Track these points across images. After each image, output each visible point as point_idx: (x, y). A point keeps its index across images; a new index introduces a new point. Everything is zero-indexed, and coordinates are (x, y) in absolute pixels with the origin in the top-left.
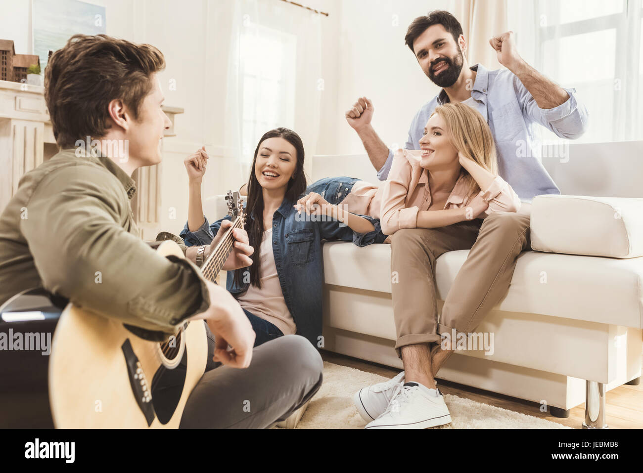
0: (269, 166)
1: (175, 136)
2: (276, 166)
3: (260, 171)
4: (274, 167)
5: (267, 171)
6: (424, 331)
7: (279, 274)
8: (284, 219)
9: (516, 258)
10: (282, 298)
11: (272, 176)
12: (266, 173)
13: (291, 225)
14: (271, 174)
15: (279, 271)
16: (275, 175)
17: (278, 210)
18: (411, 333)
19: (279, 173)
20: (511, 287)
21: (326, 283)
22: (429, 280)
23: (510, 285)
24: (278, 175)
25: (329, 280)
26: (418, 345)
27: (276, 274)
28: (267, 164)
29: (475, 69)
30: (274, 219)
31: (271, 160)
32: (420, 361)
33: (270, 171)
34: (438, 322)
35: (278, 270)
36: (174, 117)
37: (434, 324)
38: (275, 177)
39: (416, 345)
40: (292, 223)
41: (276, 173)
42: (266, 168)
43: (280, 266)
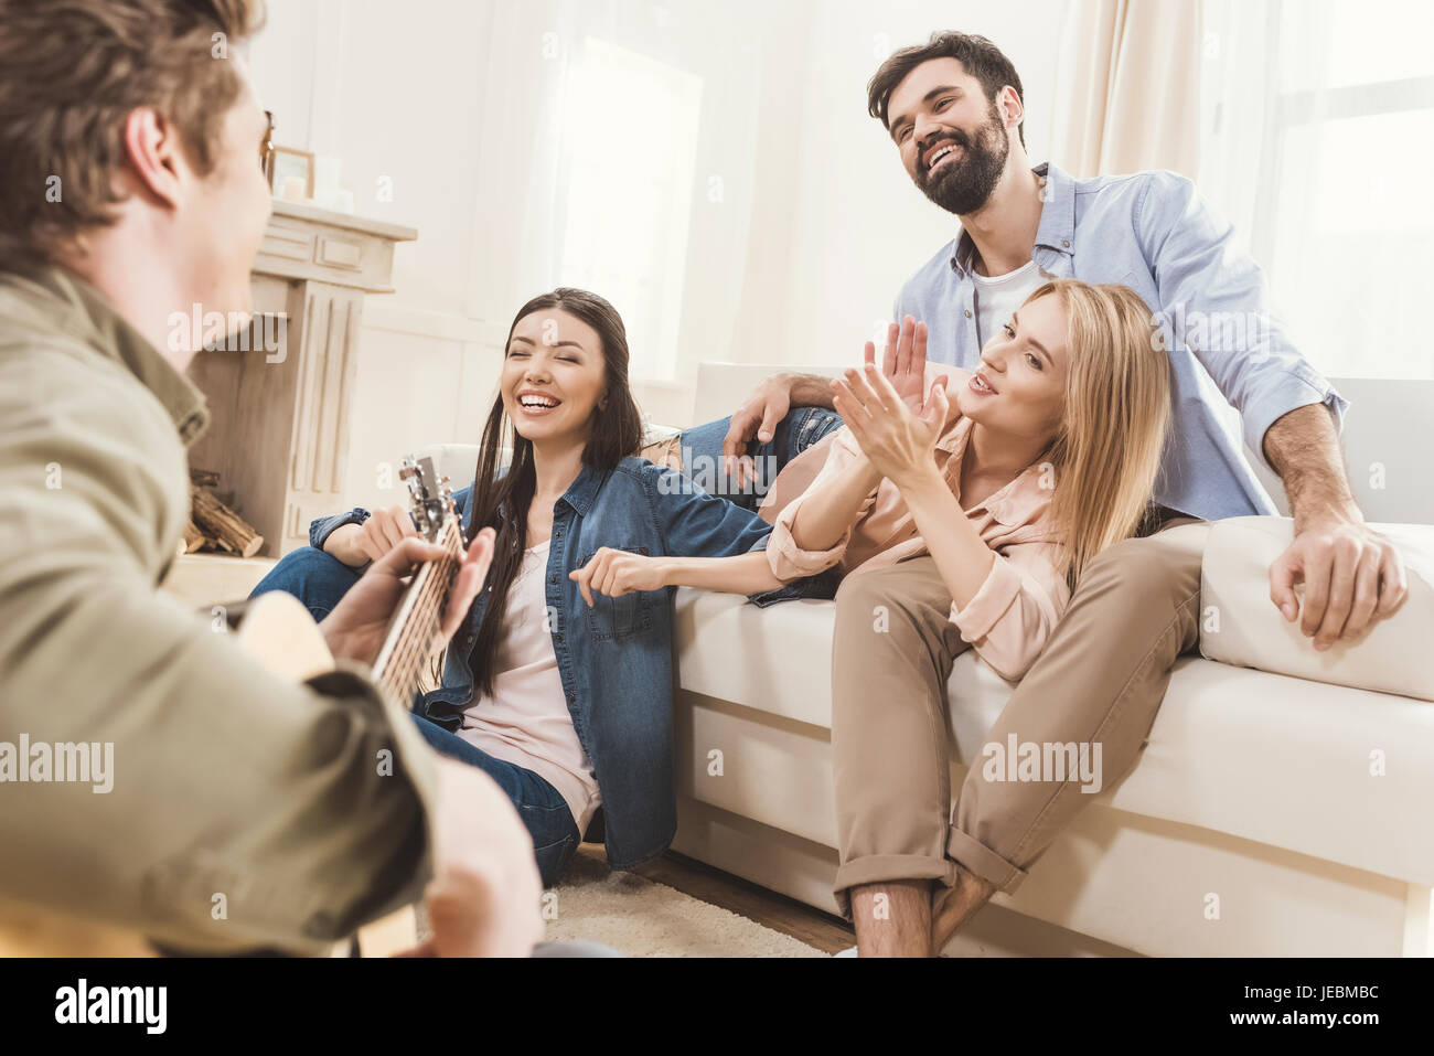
0: (529, 380)
1: (393, 292)
2: (546, 377)
3: (513, 396)
4: (542, 381)
5: (527, 393)
6: (907, 849)
7: (559, 658)
8: (581, 518)
9: (1168, 671)
10: (569, 717)
11: (539, 405)
12: (526, 400)
13: (594, 536)
14: (536, 400)
15: (559, 652)
16: (546, 402)
17: (566, 495)
18: (874, 852)
19: (558, 396)
20: (1148, 750)
21: (683, 687)
22: (929, 708)
23: (1144, 745)
24: (558, 403)
25: (689, 682)
26: (898, 887)
27: (552, 657)
28: (526, 376)
29: (1042, 172)
30: (556, 518)
31: (532, 367)
32: (900, 932)
33: (534, 394)
34: (951, 822)
35: (556, 649)
36: (392, 248)
37: (935, 829)
38: (550, 407)
39: (891, 887)
40: (596, 529)
41: (552, 398)
42: (526, 386)
43: (561, 639)
